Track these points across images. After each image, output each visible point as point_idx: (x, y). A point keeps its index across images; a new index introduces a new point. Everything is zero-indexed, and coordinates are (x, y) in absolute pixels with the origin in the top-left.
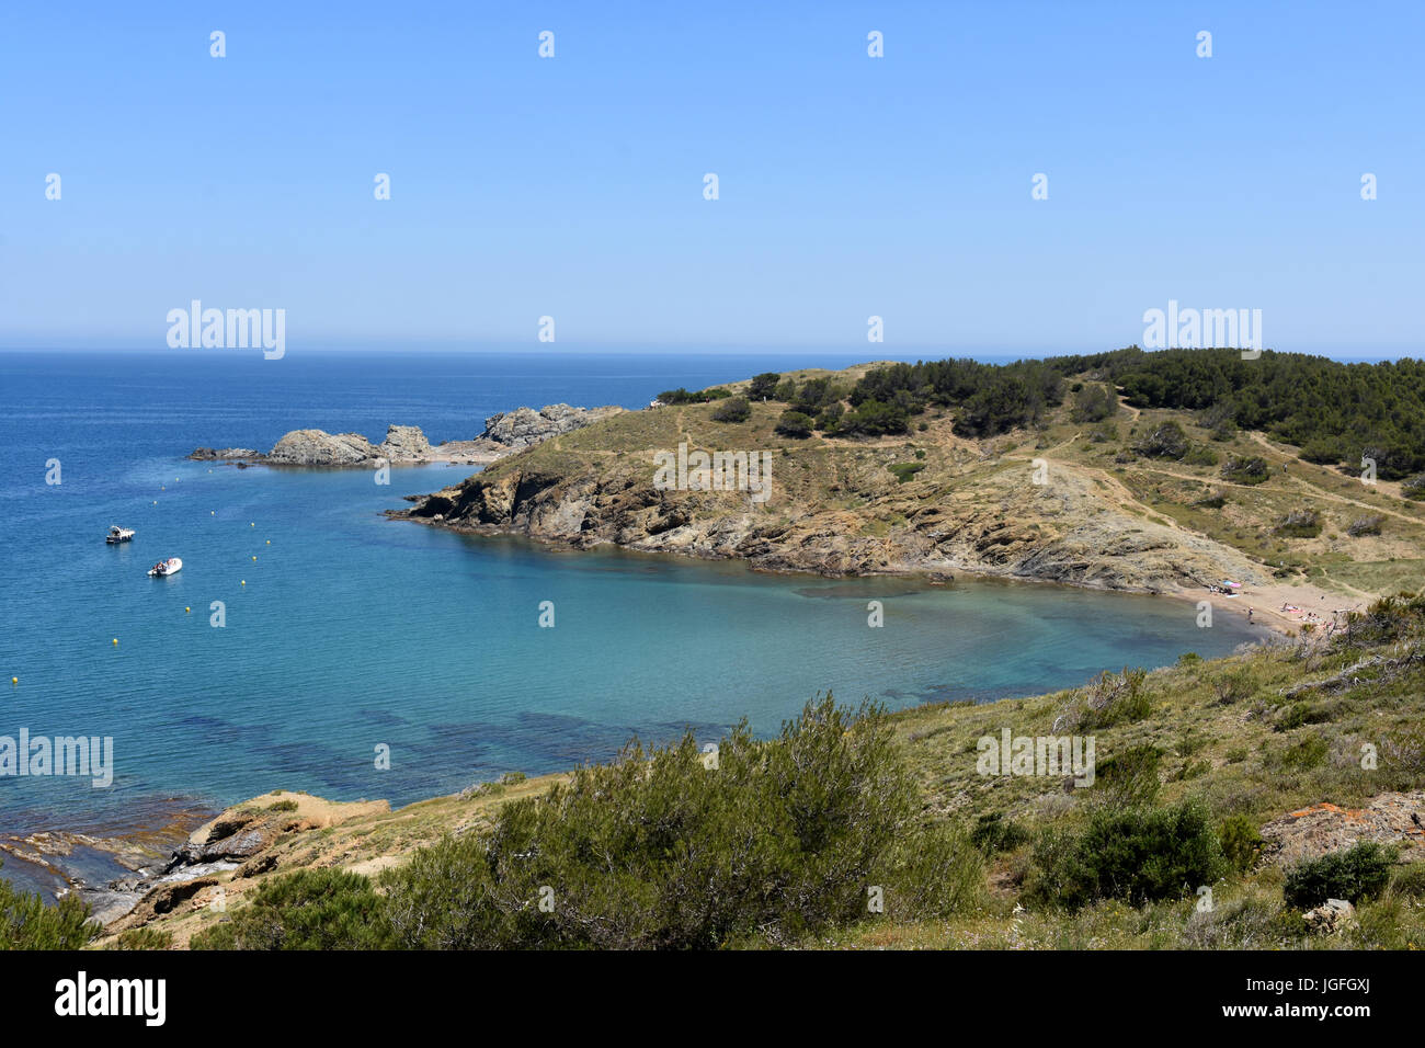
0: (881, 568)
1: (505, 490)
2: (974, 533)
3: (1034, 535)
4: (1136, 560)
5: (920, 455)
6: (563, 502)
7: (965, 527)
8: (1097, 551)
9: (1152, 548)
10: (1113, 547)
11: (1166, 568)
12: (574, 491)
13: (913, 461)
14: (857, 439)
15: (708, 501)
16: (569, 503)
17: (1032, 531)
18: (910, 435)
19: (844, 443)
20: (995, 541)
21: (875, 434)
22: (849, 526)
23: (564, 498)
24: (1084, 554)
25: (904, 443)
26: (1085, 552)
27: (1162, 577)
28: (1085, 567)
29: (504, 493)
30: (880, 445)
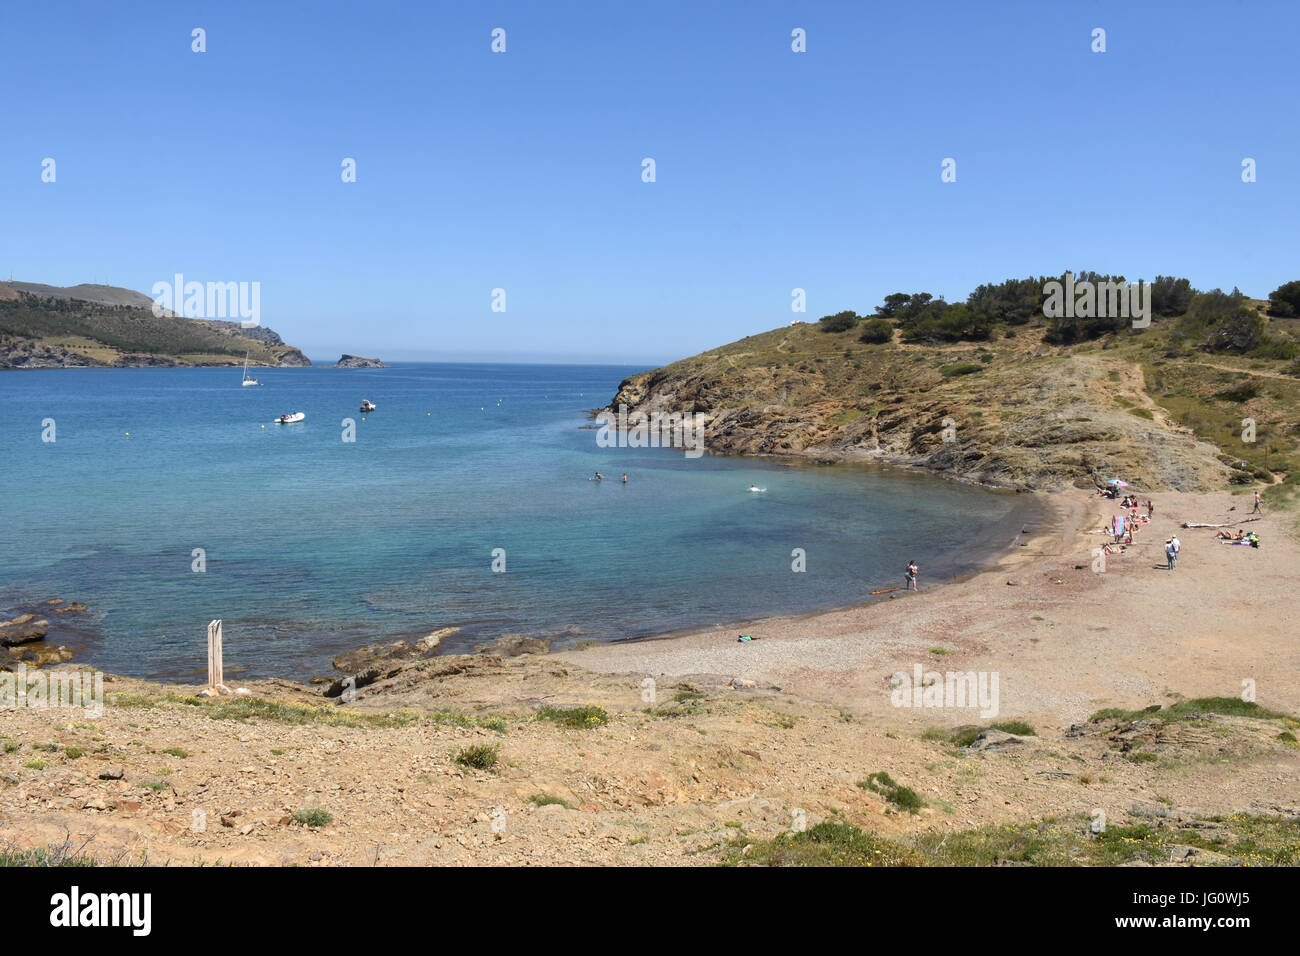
0: (779, 449)
1: (637, 387)
2: (922, 422)
3: (967, 422)
4: (1045, 452)
5: (987, 359)
6: (656, 395)
7: (918, 415)
8: (1014, 440)
9: (1083, 440)
10: (1036, 436)
11: (1073, 462)
12: (667, 386)
13: (975, 363)
14: (930, 344)
15: (740, 393)
16: (661, 396)
17: (970, 419)
18: (991, 342)
19: (918, 348)
20: (928, 430)
21: (951, 339)
22: (822, 414)
23: (658, 392)
24: (995, 443)
25: (977, 347)
26: (999, 441)
27: (1054, 473)
28: (977, 457)
29: (635, 390)
30: (949, 349)
